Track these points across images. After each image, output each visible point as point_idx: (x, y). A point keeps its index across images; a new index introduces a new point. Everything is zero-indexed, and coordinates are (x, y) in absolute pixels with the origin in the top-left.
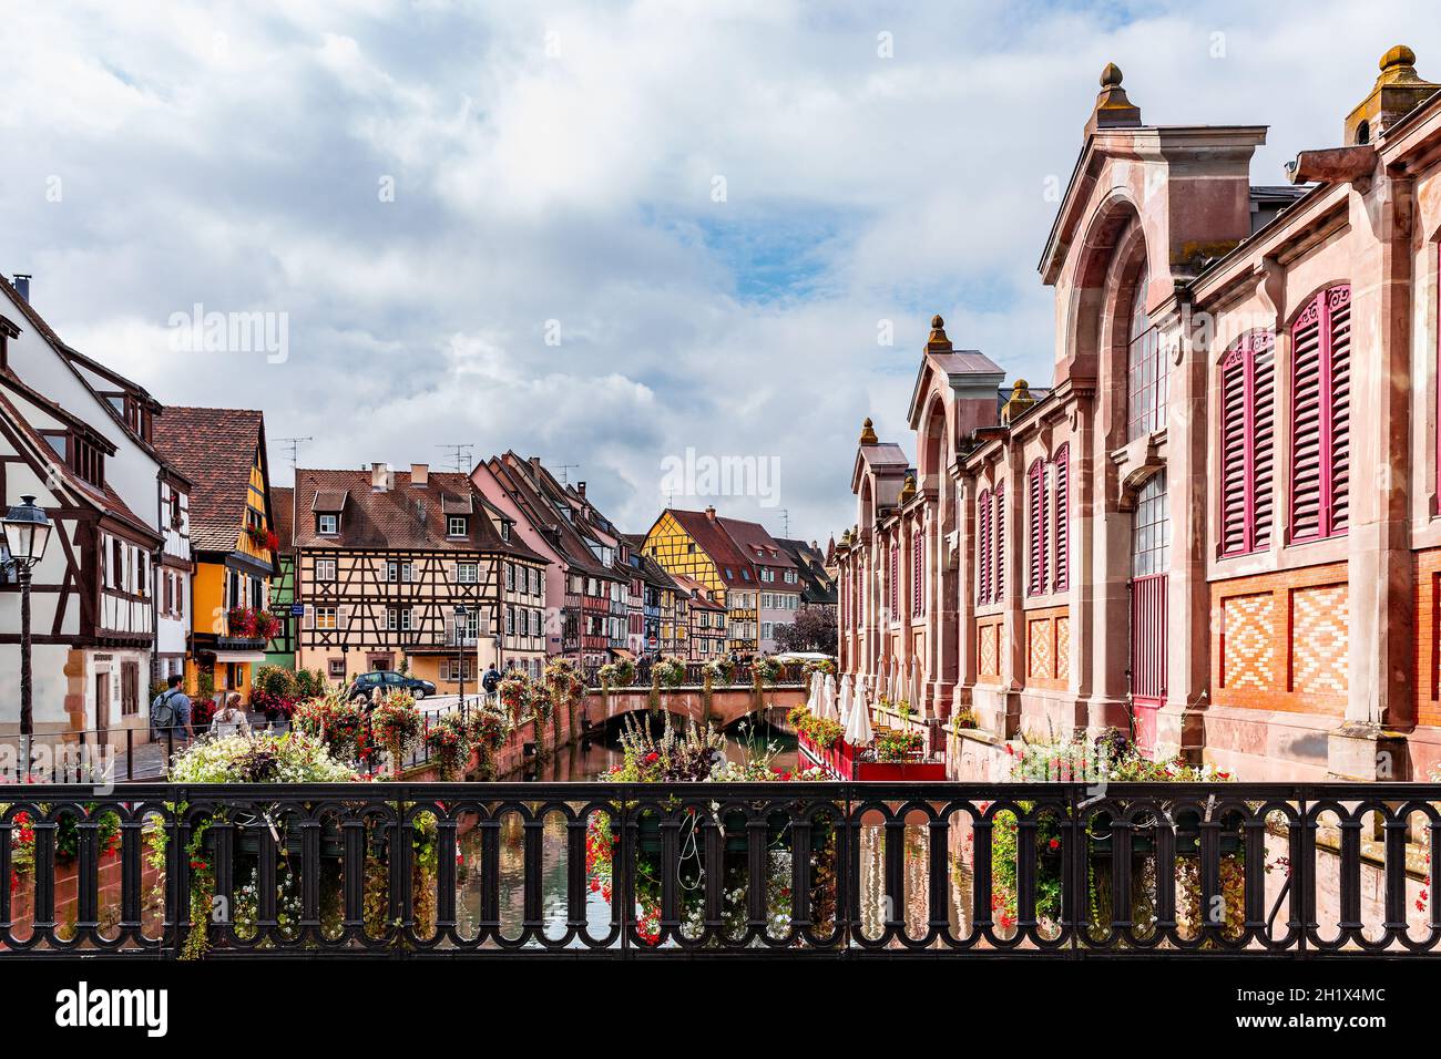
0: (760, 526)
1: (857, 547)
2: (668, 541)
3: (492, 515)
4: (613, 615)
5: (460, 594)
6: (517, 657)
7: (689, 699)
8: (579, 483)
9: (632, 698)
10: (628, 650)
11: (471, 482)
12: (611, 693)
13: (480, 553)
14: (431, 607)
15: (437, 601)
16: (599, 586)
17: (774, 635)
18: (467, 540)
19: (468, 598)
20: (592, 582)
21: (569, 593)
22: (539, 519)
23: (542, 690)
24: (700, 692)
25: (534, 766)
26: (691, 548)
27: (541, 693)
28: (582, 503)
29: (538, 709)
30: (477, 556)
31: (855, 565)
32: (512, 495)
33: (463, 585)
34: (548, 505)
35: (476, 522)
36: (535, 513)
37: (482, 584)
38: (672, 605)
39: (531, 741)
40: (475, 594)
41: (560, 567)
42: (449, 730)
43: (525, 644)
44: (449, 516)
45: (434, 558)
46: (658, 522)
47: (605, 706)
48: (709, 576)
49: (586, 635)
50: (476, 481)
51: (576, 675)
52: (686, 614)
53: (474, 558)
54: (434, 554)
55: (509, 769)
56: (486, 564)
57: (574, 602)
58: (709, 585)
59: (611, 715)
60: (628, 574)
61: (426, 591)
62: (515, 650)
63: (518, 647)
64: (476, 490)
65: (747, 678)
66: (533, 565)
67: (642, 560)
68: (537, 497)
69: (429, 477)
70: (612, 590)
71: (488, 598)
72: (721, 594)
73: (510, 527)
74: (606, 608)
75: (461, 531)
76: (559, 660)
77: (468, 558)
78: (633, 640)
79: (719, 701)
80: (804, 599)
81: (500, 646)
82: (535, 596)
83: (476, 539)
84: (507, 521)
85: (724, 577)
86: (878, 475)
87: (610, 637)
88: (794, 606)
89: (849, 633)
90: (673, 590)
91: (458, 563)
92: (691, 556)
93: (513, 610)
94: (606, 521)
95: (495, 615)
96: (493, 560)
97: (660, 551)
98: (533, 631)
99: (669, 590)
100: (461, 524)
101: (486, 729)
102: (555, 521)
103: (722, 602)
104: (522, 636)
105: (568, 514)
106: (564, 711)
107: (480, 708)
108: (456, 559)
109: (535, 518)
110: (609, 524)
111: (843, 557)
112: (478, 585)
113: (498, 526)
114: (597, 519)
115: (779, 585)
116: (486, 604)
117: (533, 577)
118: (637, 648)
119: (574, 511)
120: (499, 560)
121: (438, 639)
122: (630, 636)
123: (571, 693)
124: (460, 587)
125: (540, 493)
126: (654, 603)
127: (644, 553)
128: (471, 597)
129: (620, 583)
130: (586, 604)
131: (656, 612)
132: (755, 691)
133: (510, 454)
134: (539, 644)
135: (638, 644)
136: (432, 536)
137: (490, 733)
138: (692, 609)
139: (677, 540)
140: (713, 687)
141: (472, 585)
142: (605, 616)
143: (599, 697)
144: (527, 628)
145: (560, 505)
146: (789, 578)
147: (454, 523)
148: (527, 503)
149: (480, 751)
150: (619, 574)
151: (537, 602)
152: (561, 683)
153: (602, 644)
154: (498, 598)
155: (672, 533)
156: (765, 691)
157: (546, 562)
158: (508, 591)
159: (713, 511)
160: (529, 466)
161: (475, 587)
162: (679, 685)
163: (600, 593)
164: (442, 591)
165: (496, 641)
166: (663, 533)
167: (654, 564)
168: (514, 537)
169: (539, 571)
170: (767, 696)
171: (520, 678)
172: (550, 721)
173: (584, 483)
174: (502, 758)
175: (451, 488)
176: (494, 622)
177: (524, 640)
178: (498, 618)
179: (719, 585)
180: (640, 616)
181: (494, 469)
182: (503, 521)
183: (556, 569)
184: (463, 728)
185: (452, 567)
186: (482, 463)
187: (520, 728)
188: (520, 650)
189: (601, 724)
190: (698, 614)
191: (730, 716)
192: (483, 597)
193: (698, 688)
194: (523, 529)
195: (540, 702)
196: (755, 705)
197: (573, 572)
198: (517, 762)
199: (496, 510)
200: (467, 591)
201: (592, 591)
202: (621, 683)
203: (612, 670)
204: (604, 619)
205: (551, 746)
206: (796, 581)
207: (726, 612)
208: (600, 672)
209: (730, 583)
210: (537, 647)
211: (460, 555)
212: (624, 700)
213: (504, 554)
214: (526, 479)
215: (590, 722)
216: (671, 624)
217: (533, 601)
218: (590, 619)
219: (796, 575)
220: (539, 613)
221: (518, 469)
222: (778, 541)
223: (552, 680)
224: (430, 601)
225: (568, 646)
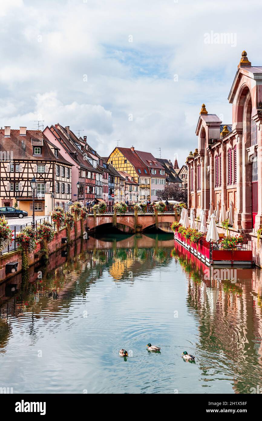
0: (150, 154)
1: (197, 157)
2: (117, 159)
3: (51, 147)
4: (97, 186)
5: (38, 177)
6: (60, 201)
7: (128, 218)
8: (84, 137)
9: (106, 218)
10: (102, 199)
11: (43, 134)
12: (97, 216)
13: (46, 161)
14: (27, 182)
15: (29, 179)
16: (92, 175)
17: (156, 193)
18: (41, 156)
19: (41, 178)
20: (89, 173)
21: (80, 177)
22: (69, 149)
23: (69, 215)
24: (133, 216)
25: (66, 247)
26: (125, 161)
27: (69, 216)
28: (85, 144)
29: (68, 223)
30: (45, 162)
31: (196, 165)
32: (59, 140)
33: (39, 173)
34: (72, 144)
35: (44, 149)
36: (67, 147)
37: (47, 173)
38: (119, 182)
39: (65, 237)
40: (44, 177)
41: (77, 167)
42: (26, 235)
43: (63, 196)
44: (34, 147)
45: (28, 163)
46: (113, 152)
47: (95, 221)
48: (132, 172)
49: (87, 193)
50: (45, 134)
51: (83, 209)
52: (124, 186)
53: (44, 163)
54: (28, 161)
55: (55, 250)
56: (48, 166)
57: (82, 181)
58: (132, 175)
59: (97, 225)
60: (102, 170)
61: (25, 176)
62: (59, 199)
63: (61, 198)
64: (45, 137)
65: (151, 210)
66: (67, 166)
67: (107, 165)
68: (68, 141)
69: (27, 132)
70: (97, 176)
71: (49, 179)
72: (136, 179)
73: (58, 151)
74: (94, 183)
75: (39, 152)
76: (77, 203)
77: (41, 163)
78: (104, 195)
79: (141, 220)
80: (167, 180)
81: (54, 197)
82: (67, 178)
83: (45, 156)
84: (57, 149)
85: (138, 172)
86: (209, 126)
87: (96, 194)
88: (164, 183)
89: (193, 193)
90: (119, 177)
91: (38, 165)
92: (126, 164)
93: (59, 184)
94: (94, 151)
95: (52, 185)
96: (51, 164)
97: (114, 162)
98: (66, 191)
99: (118, 177)
100: (39, 149)
101: (44, 233)
102: (75, 150)
103: (137, 182)
104: (62, 193)
105: (80, 147)
106: (79, 224)
107: (42, 224)
108: (37, 163)
109: (67, 149)
110: (95, 152)
111: (190, 162)
112: (45, 173)
113: (53, 151)
114: (91, 150)
115: (158, 175)
116: (48, 181)
117: (66, 171)
118: (106, 199)
119: (82, 147)
120: (53, 164)
121: (29, 195)
122: (103, 194)
123: (82, 216)
124: (38, 174)
125: (69, 140)
126: (112, 181)
127: (108, 163)
128: (43, 178)
129: (99, 174)
130: (87, 182)
131: (113, 185)
132: (155, 216)
133: (58, 125)
134: (69, 197)
135: (106, 197)
136: (27, 154)
137: (46, 235)
138: (126, 184)
139: (120, 159)
140: (138, 214)
141: (43, 173)
142: (94, 186)
143: (92, 218)
144: (64, 190)
145: (77, 144)
146: (161, 173)
147: (36, 149)
148: (64, 143)
149: (41, 243)
150: (99, 170)
151: (68, 180)
152: (77, 212)
153: (93, 197)
154: (53, 179)
155: (118, 156)
156: (159, 215)
157: (72, 165)
158: (57, 176)
159: (133, 148)
160: (65, 130)
161: (44, 174)
162: (124, 213)
163: (92, 177)
164: (31, 176)
165: (52, 195)
166: (115, 156)
167: (112, 167)
168: (59, 155)
169: (69, 169)
170: (159, 218)
171: (60, 210)
172: (73, 228)
173: (86, 137)
174: (51, 246)
175: (35, 136)
176: (51, 188)
177: (63, 195)
178: (53, 186)
179: (136, 175)
180: (107, 186)
181: (52, 130)
182: (55, 149)
183: (75, 168)
184: (32, 234)
185: (35, 167)
186: (47, 127)
187: (60, 232)
188: (62, 199)
189: (93, 229)
190: (128, 186)
191: (145, 226)
192: (47, 178)
193: (132, 214)
194: (62, 152)
195: (68, 220)
196: (155, 221)
197: (82, 169)
198: (58, 247)
199: (52, 145)
200: (41, 176)
201: (89, 177)
202: (101, 212)
203: (98, 207)
204: (94, 188)
205: (73, 238)
206: (164, 174)
207: (139, 185)
208: (93, 208)
209: (140, 175)
210: (68, 198)
211: (38, 162)
212: (102, 219)
213: (55, 162)
214: (64, 134)
215: (89, 228)
216: (118, 190)
217: (66, 180)
218: (88, 187)
219: (164, 172)
220: (69, 185)
221: (61, 130)
222: (157, 159)
223: (74, 211)
224: (27, 179)
225: (80, 197)
